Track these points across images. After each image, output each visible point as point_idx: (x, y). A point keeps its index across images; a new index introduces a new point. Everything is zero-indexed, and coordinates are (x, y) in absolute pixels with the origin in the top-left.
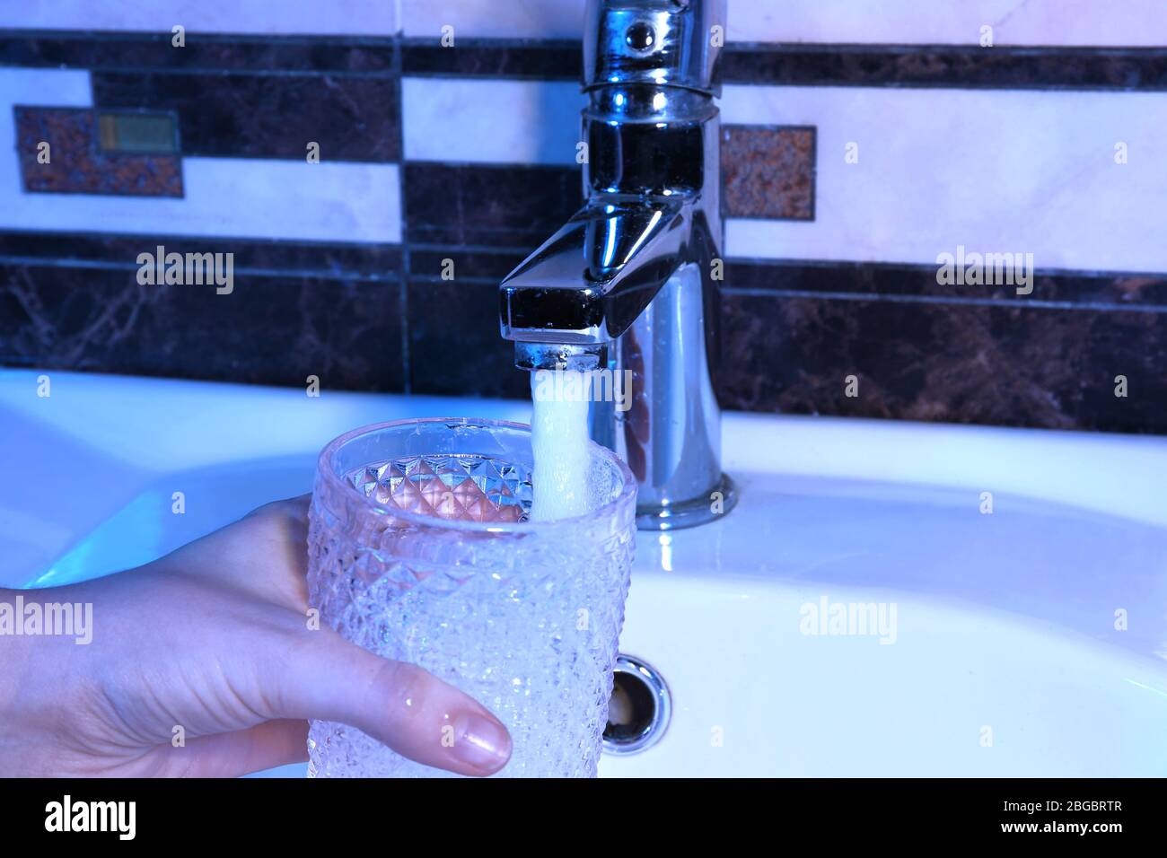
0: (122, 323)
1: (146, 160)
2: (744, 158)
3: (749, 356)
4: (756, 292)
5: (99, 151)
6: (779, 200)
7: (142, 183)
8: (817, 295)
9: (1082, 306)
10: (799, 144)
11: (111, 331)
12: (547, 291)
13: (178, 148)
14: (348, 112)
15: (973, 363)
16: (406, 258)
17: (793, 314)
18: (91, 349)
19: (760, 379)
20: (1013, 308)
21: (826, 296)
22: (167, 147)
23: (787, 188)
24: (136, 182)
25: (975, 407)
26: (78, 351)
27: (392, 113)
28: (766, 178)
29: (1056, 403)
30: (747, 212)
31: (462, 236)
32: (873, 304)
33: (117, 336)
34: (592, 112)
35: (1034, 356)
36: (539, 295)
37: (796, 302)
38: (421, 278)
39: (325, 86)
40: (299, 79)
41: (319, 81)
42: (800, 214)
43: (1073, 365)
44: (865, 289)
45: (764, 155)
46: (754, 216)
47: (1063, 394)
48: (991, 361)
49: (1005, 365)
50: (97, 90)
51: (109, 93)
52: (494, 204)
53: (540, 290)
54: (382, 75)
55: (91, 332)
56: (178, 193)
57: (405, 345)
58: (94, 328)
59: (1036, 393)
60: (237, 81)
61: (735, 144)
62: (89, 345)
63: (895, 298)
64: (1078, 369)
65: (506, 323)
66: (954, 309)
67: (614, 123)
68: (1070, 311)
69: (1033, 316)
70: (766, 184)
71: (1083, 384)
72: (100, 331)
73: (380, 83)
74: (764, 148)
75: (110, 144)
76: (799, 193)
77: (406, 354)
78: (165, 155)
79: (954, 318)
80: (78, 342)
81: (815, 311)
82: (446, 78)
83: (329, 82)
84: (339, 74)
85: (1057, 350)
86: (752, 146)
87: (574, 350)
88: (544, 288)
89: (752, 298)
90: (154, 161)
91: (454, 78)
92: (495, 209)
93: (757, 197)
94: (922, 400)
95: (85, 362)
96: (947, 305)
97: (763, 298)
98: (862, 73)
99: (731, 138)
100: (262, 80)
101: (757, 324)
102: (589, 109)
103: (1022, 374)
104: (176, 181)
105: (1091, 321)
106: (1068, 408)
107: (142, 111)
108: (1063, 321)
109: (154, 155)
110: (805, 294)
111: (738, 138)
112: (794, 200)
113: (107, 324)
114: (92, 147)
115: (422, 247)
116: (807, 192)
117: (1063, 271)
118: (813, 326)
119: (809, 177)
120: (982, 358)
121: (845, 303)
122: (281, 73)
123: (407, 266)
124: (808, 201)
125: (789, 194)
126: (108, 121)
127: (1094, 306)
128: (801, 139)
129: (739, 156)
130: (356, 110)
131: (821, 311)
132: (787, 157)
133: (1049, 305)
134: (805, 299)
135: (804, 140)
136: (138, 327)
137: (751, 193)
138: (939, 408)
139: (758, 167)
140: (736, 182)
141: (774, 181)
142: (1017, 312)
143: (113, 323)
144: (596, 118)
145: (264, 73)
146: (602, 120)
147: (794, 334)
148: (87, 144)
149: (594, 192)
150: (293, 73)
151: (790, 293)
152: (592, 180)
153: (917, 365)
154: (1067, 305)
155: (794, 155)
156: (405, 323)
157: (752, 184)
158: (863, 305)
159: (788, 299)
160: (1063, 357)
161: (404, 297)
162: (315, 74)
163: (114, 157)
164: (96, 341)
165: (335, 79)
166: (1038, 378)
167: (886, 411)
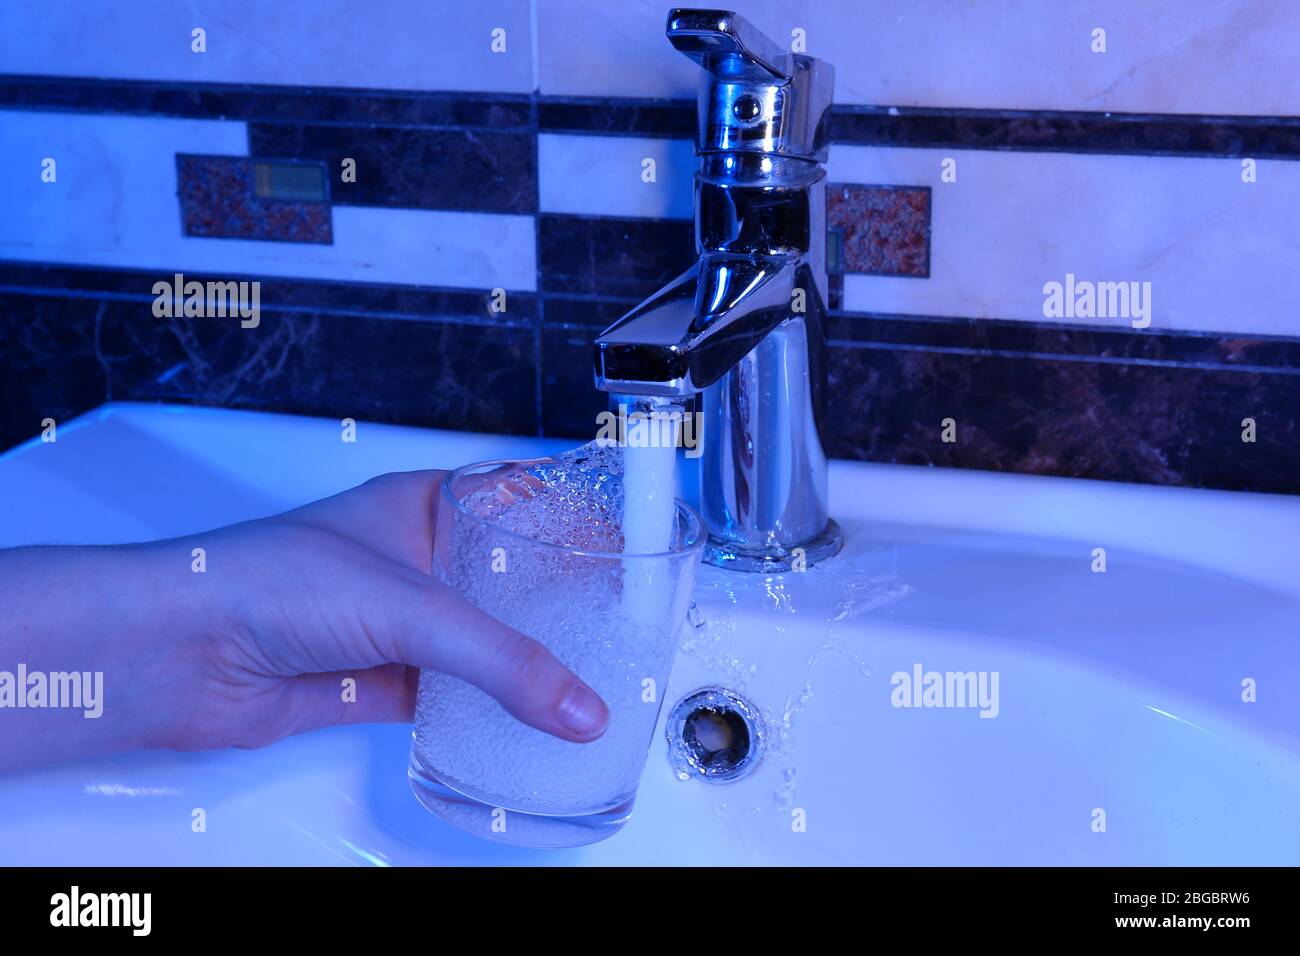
0: (273, 361)
1: (297, 208)
2: (862, 216)
3: (867, 407)
4: (873, 345)
5: (254, 198)
6: (896, 258)
7: (294, 229)
8: (932, 349)
9: (1187, 365)
10: (914, 203)
11: (263, 370)
12: (636, 346)
13: (328, 198)
14: (487, 165)
15: (1083, 418)
16: (541, 305)
17: (909, 368)
18: (244, 387)
19: (877, 430)
20: (1122, 365)
21: (941, 350)
22: (318, 195)
23: (903, 245)
24: (287, 228)
25: (1085, 461)
26: (231, 388)
27: (529, 167)
28: (883, 235)
29: (1163, 459)
30: (865, 268)
31: (593, 286)
32: (986, 360)
33: (269, 374)
34: (704, 174)
35: (1141, 413)
36: (628, 350)
37: (914, 356)
38: (554, 325)
39: (466, 140)
40: (442, 133)
41: (460, 135)
42: (915, 271)
43: (1179, 422)
44: (979, 346)
45: (881, 213)
46: (871, 272)
47: (1170, 451)
48: (1099, 417)
49: (1113, 420)
50: (253, 140)
51: (265, 144)
52: (624, 255)
53: (629, 346)
54: (520, 131)
55: (244, 370)
56: (328, 240)
57: (539, 390)
58: (247, 367)
59: (1143, 448)
60: (383, 134)
61: (853, 202)
62: (242, 382)
63: (1008, 354)
64: (1184, 426)
65: (599, 374)
66: (1065, 365)
67: (724, 186)
68: (1176, 369)
69: (1141, 374)
70: (883, 242)
71: (1190, 442)
72: (252, 369)
73: (517, 138)
74: (881, 207)
75: (265, 191)
76: (915, 251)
77: (540, 398)
78: (315, 203)
79: (1064, 374)
80: (232, 379)
81: (931, 365)
82: (580, 135)
83: (469, 136)
84: (480, 129)
85: (1164, 407)
86: (870, 204)
87: (660, 401)
88: (632, 344)
89: (869, 352)
90: (305, 209)
91: (587, 135)
92: (625, 261)
93: (874, 253)
94: (1033, 453)
95: (239, 399)
96: (1056, 361)
97: (880, 351)
98: (975, 136)
99: (849, 197)
100: (407, 134)
101: (874, 375)
102: (702, 172)
103: (1131, 430)
104: (325, 228)
105: (1197, 380)
106: (1174, 464)
107: (294, 160)
108: (1169, 379)
109: (306, 203)
110: (921, 348)
111: (857, 197)
112: (909, 257)
113: (259, 362)
114: (248, 194)
115: (556, 295)
116: (923, 251)
117: (1170, 331)
118: (928, 380)
119: (925, 236)
120: (1091, 413)
121: (959, 357)
122: (426, 127)
123: (541, 314)
124: (922, 259)
125: (906, 251)
126: (263, 170)
127: (1199, 365)
128: (918, 199)
129: (858, 214)
130: (495, 163)
131: (936, 365)
132: (903, 216)
133: (1156, 363)
134: (921, 353)
135: (920, 199)
136: (288, 366)
137: (869, 249)
138: (1050, 461)
139: (875, 224)
140: (854, 239)
141: (891, 238)
142: (1125, 370)
143: (265, 363)
144: (707, 181)
145: (409, 127)
146: (713, 183)
147: (910, 386)
148: (243, 191)
149: (704, 250)
150: (436, 128)
151: (906, 347)
152: (703, 240)
153: (1029, 419)
154: (1173, 364)
155: (911, 214)
156: (539, 369)
157: (870, 241)
158: (976, 360)
159: (906, 352)
160: (1169, 415)
161: (538, 343)
162: (457, 128)
163: (267, 204)
164: (248, 379)
165: (475, 134)
166: (1146, 435)
167: (999, 464)
